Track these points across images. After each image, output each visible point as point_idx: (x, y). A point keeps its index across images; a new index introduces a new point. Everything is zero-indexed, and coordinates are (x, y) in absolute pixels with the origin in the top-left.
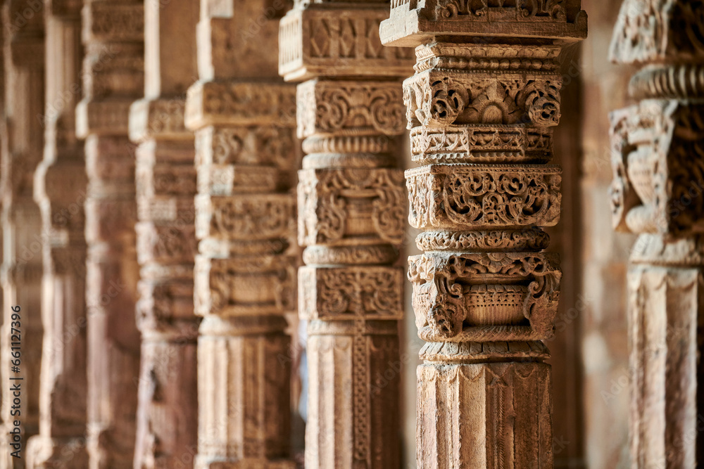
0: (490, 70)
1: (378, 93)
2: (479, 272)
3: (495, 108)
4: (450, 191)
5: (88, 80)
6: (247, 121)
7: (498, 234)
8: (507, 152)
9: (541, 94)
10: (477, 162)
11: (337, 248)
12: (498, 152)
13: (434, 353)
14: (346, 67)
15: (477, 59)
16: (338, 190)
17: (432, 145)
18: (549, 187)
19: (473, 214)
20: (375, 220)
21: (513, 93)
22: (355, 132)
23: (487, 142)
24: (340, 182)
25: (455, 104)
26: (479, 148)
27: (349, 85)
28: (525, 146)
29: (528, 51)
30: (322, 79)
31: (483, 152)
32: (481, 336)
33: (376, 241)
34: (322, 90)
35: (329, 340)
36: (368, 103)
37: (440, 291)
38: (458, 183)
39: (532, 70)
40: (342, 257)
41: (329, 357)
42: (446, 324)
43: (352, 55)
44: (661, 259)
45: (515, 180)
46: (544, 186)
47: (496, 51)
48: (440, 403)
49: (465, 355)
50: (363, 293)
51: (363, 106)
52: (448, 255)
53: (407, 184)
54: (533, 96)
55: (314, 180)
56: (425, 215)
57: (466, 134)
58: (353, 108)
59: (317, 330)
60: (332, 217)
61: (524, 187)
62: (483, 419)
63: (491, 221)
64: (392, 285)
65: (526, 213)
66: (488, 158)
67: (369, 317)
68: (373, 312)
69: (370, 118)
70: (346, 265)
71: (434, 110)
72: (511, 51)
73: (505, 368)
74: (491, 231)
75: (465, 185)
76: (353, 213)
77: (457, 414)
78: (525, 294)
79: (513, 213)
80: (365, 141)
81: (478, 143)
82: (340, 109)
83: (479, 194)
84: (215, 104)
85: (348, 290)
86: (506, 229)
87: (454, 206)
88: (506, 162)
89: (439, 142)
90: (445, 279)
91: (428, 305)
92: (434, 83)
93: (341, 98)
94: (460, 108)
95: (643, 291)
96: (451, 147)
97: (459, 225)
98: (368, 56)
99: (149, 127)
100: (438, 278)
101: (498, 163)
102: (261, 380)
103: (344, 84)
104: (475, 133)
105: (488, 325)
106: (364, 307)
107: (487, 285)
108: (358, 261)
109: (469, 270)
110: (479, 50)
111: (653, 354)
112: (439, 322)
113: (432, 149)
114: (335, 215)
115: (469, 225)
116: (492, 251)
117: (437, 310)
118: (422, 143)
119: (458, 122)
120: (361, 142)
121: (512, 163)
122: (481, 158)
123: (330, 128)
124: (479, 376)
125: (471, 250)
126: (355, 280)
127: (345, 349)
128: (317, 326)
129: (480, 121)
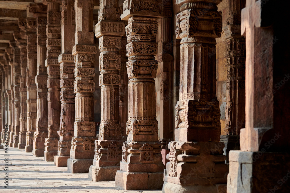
0: (144, 23)
1: (116, 39)
2: (141, 64)
3: (145, 31)
4: (136, 47)
5: (47, 55)
6: (85, 53)
7: (145, 56)
8: (147, 40)
9: (154, 28)
10: (141, 41)
11: (107, 70)
12: (145, 39)
13: (132, 80)
14: (110, 33)
15: (141, 20)
16: (108, 59)
17: (132, 38)
18: (156, 47)
19: (140, 52)
20: (115, 65)
21: (148, 28)
22: (111, 47)
23: (143, 37)
24: (108, 57)
25: (137, 30)
26: (142, 38)
27: (110, 37)
28: (151, 39)
29: (151, 19)
30: (104, 36)
31: (142, 39)
32: (142, 77)
33: (115, 69)
34: (105, 38)
35: (106, 89)
36: (114, 41)
37: (134, 67)
38: (137, 46)
39: (152, 23)
40: (109, 72)
41: (106, 92)
42: (135, 74)
43: (111, 31)
44: (187, 42)
45: (149, 45)
46: (155, 47)
47: (145, 19)
48: (133, 90)
49: (139, 81)
50: (112, 79)
51: (113, 41)
52: (135, 60)
53: (126, 48)
54: (152, 28)
55: (103, 56)
56: (131, 53)
57: (139, 36)
58: (111, 42)
59: (103, 87)
60: (106, 64)
61: (151, 47)
62: (142, 93)
63: (144, 53)
64: (118, 78)
65: (151, 52)
66: (143, 41)
67: (114, 84)
68: (115, 83)
69: (114, 44)
70: (109, 74)
71: (133, 31)
72: (148, 19)
73: (147, 83)
74: (144, 56)
75: (139, 46)
76: (111, 63)
77: (137, 92)
78: (151, 68)
79: (148, 52)
80: (113, 48)
81: (141, 38)
82: (108, 42)
83: (142, 48)
84: (78, 49)
85: (110, 79)
86: (147, 55)
87: (137, 50)
88: (147, 42)
89: (133, 37)
90: (135, 65)
91: (131, 70)
92: (133, 25)
93: (108, 40)
94: (138, 30)
95: (183, 48)
96: (136, 38)
97: (137, 54)
98: (114, 31)
99: (63, 59)
100: (133, 65)
101: (145, 42)
102: (88, 105)
103: (109, 37)
104: (141, 36)
105: (143, 74)
106: (113, 82)
107: (143, 66)
108: (112, 73)
109: (140, 63)
110: (142, 19)
111: (185, 61)
112: (133, 74)
113: (132, 39)
114: (107, 64)
115: (140, 54)
116: (144, 60)
117: (133, 71)
118: (130, 38)
119: (137, 33)
120: (112, 49)
121: (148, 42)
122: (142, 41)
123: (106, 46)
124: (141, 85)
125: (140, 59)
126: (111, 77)
127: (109, 91)
128: (103, 86)
129: (142, 33)
